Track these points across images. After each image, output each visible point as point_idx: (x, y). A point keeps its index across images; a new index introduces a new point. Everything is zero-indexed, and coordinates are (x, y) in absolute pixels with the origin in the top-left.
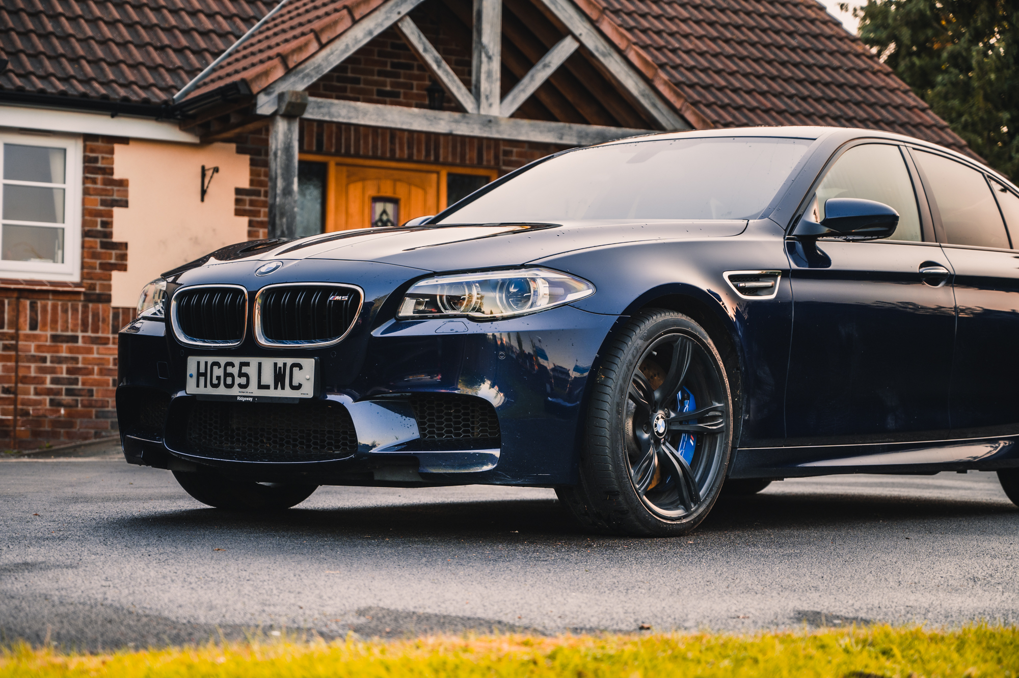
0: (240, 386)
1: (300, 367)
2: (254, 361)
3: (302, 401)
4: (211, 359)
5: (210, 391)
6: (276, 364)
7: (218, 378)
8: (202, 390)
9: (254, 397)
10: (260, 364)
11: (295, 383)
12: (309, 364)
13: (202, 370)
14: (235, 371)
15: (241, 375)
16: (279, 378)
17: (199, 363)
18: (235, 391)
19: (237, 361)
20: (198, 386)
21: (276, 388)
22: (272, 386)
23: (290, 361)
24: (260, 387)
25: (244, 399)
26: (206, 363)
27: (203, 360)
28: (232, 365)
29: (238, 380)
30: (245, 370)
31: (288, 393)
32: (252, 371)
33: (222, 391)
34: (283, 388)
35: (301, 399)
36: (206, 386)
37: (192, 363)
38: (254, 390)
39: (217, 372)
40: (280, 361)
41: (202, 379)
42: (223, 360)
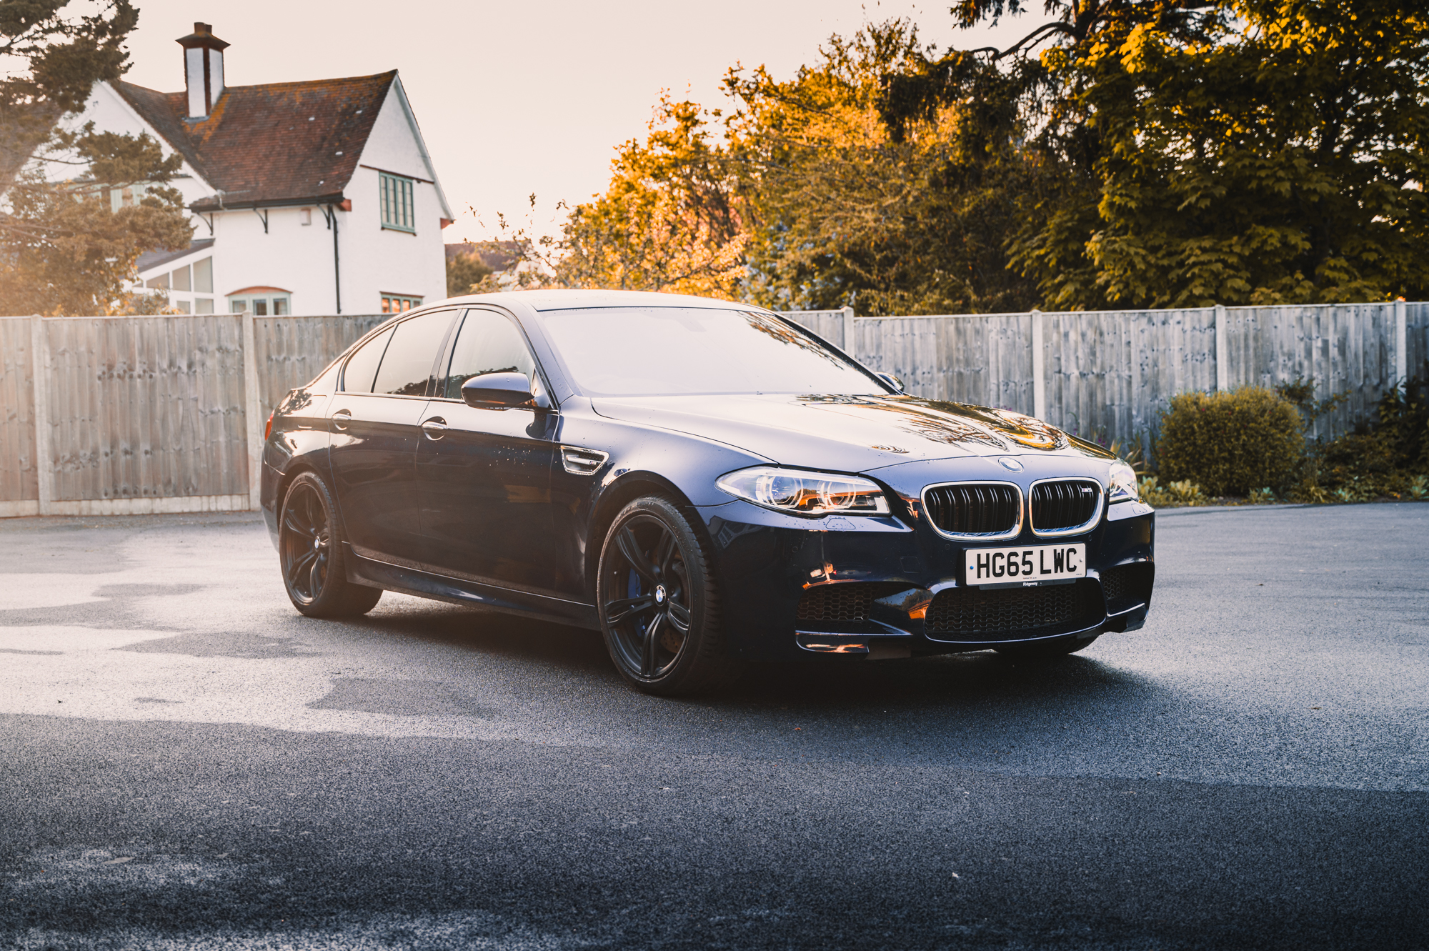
0: (1025, 573)
1: (1074, 551)
2: (1036, 550)
3: (1078, 580)
4: (992, 551)
5: (993, 580)
6: (1055, 551)
7: (1002, 568)
8: (984, 580)
9: (1039, 582)
10: (1042, 552)
11: (1071, 566)
12: (1081, 548)
13: (983, 561)
14: (1019, 560)
15: (1024, 563)
16: (1059, 562)
17: (979, 556)
18: (1020, 578)
19: (1020, 550)
20: (979, 576)
21: (1056, 572)
22: (1053, 571)
23: (1066, 547)
24: (1043, 572)
25: (1029, 585)
26: (988, 555)
27: (983, 552)
28: (1016, 554)
29: (1022, 568)
30: (1028, 558)
31: (1066, 575)
32: (1035, 558)
33: (1006, 579)
34: (1062, 571)
35: (1077, 579)
36: (988, 576)
37: (971, 556)
38: (1037, 576)
39: (1001, 562)
40: (1059, 548)
41: (983, 570)
42: (1005, 551)
